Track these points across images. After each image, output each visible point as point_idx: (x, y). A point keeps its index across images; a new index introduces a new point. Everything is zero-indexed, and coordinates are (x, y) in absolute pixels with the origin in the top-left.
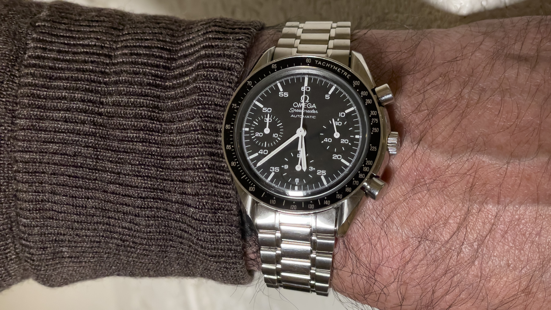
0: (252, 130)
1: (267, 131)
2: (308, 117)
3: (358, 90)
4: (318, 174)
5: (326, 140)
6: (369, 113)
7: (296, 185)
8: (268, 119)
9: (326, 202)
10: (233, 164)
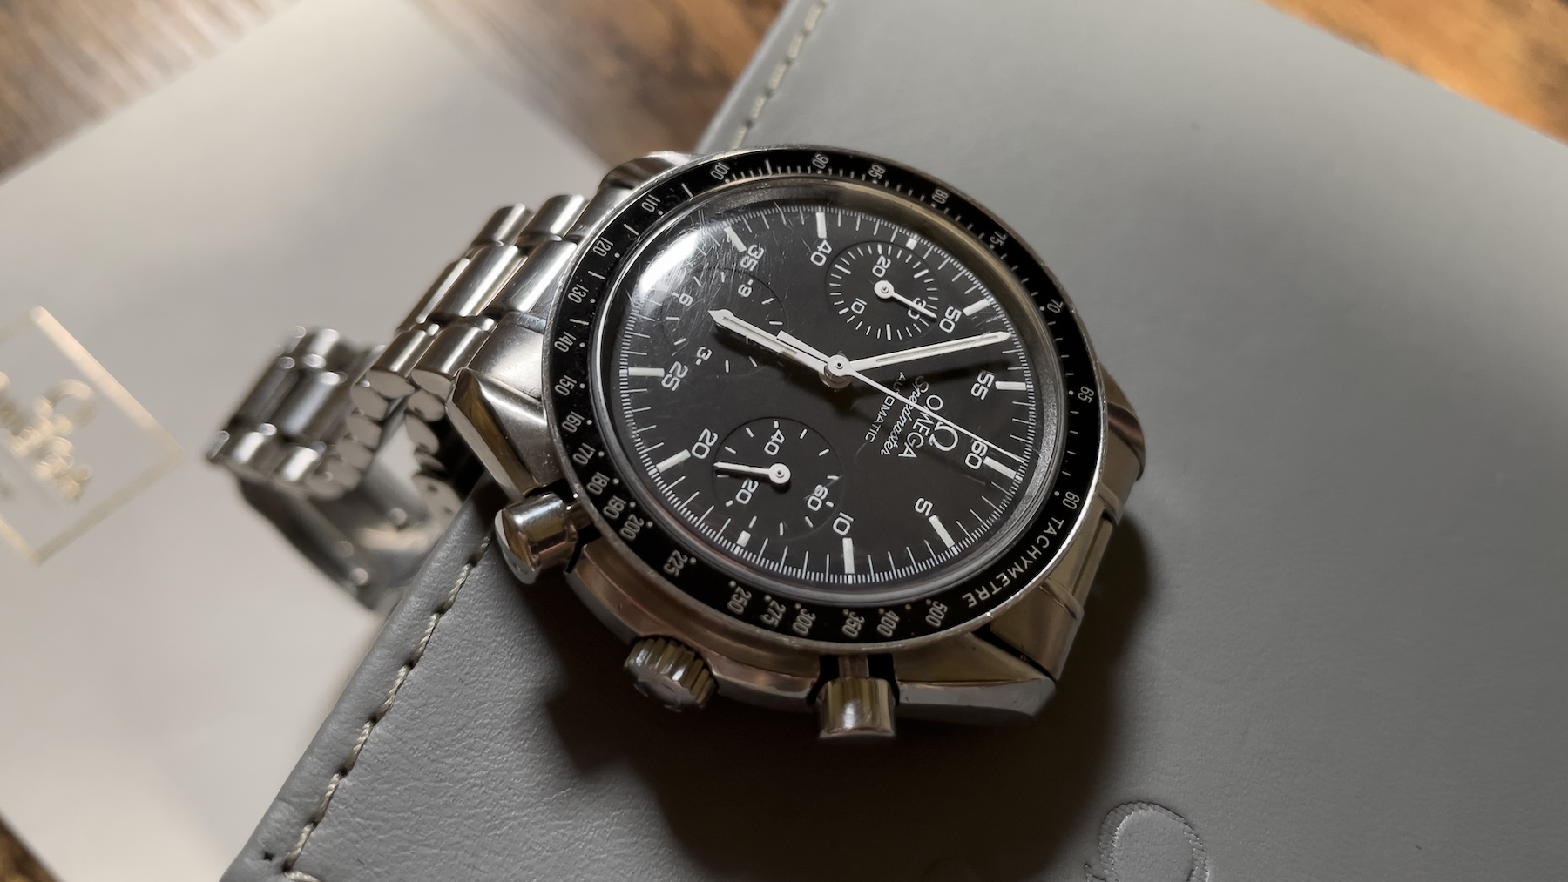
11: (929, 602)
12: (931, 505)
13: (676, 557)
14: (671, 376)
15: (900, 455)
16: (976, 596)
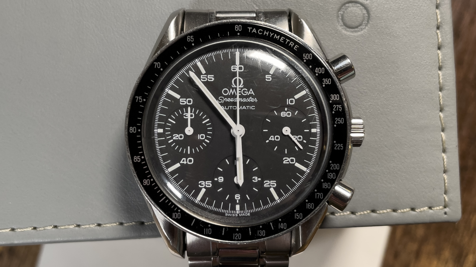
0: (168, 131)
1: (189, 131)
2: (244, 108)
3: (311, 67)
4: (265, 186)
5: (272, 138)
6: (328, 98)
7: (237, 204)
8: (189, 114)
9: (282, 226)
10: (146, 182)
11: (305, 61)
12: (266, 76)
13: (337, 148)
14: (271, 185)
15: (254, 95)
16: (294, 46)
